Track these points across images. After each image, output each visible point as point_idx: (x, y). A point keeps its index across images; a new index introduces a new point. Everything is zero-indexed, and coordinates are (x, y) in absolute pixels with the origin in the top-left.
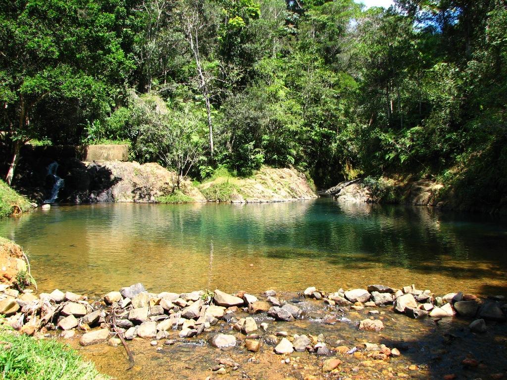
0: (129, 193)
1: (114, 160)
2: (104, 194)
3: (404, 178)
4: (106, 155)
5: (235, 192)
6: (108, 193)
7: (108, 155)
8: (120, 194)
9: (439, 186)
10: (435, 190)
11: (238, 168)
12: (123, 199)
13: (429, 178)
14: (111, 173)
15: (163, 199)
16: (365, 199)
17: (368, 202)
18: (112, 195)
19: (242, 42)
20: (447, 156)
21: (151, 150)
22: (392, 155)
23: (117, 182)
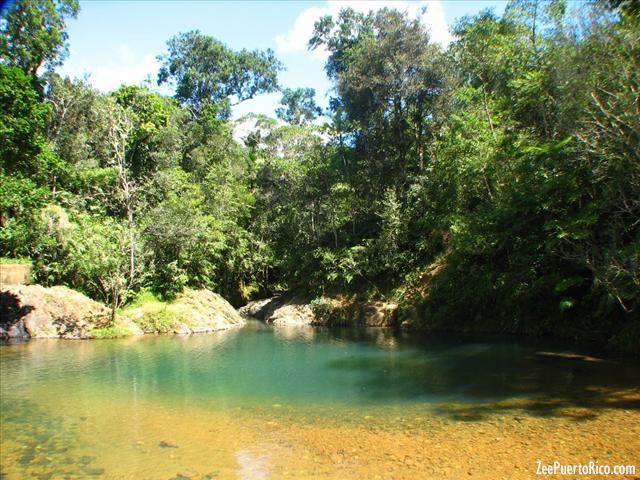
0: (49, 325)
1: (16, 283)
2: (14, 327)
3: (349, 299)
4: (5, 277)
5: (176, 321)
6: (18, 327)
7: (8, 277)
8: (38, 328)
9: (392, 306)
10: (389, 311)
11: (163, 291)
12: (43, 335)
13: (377, 298)
14: (18, 300)
15: (98, 333)
16: (309, 321)
17: (312, 324)
18: (26, 329)
19: (150, 150)
20: (396, 275)
21: (56, 270)
22: (334, 275)
23: (30, 312)
